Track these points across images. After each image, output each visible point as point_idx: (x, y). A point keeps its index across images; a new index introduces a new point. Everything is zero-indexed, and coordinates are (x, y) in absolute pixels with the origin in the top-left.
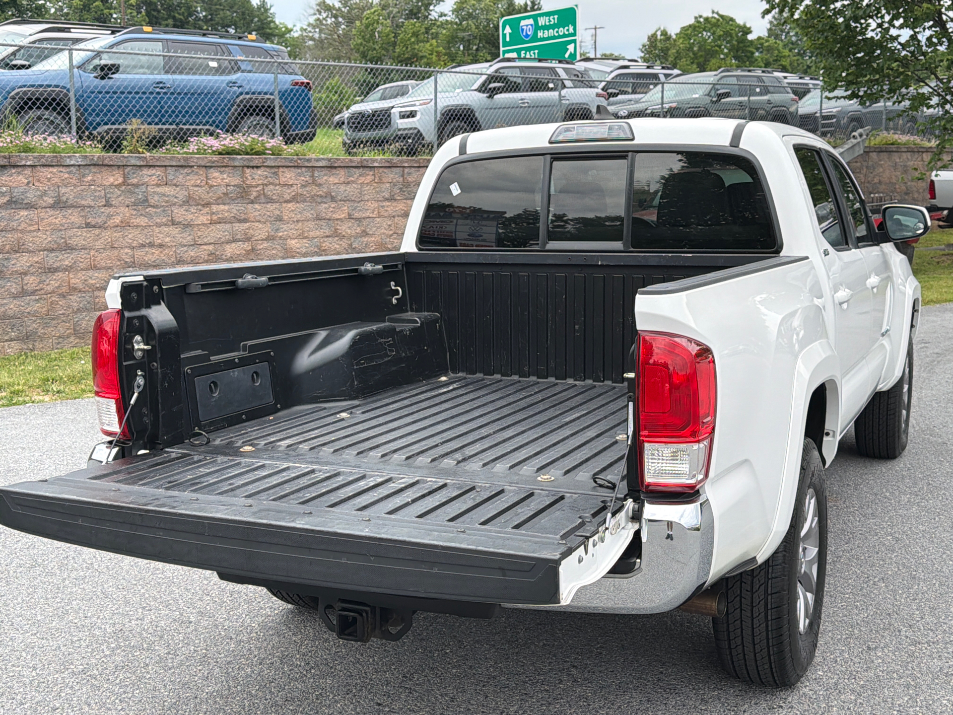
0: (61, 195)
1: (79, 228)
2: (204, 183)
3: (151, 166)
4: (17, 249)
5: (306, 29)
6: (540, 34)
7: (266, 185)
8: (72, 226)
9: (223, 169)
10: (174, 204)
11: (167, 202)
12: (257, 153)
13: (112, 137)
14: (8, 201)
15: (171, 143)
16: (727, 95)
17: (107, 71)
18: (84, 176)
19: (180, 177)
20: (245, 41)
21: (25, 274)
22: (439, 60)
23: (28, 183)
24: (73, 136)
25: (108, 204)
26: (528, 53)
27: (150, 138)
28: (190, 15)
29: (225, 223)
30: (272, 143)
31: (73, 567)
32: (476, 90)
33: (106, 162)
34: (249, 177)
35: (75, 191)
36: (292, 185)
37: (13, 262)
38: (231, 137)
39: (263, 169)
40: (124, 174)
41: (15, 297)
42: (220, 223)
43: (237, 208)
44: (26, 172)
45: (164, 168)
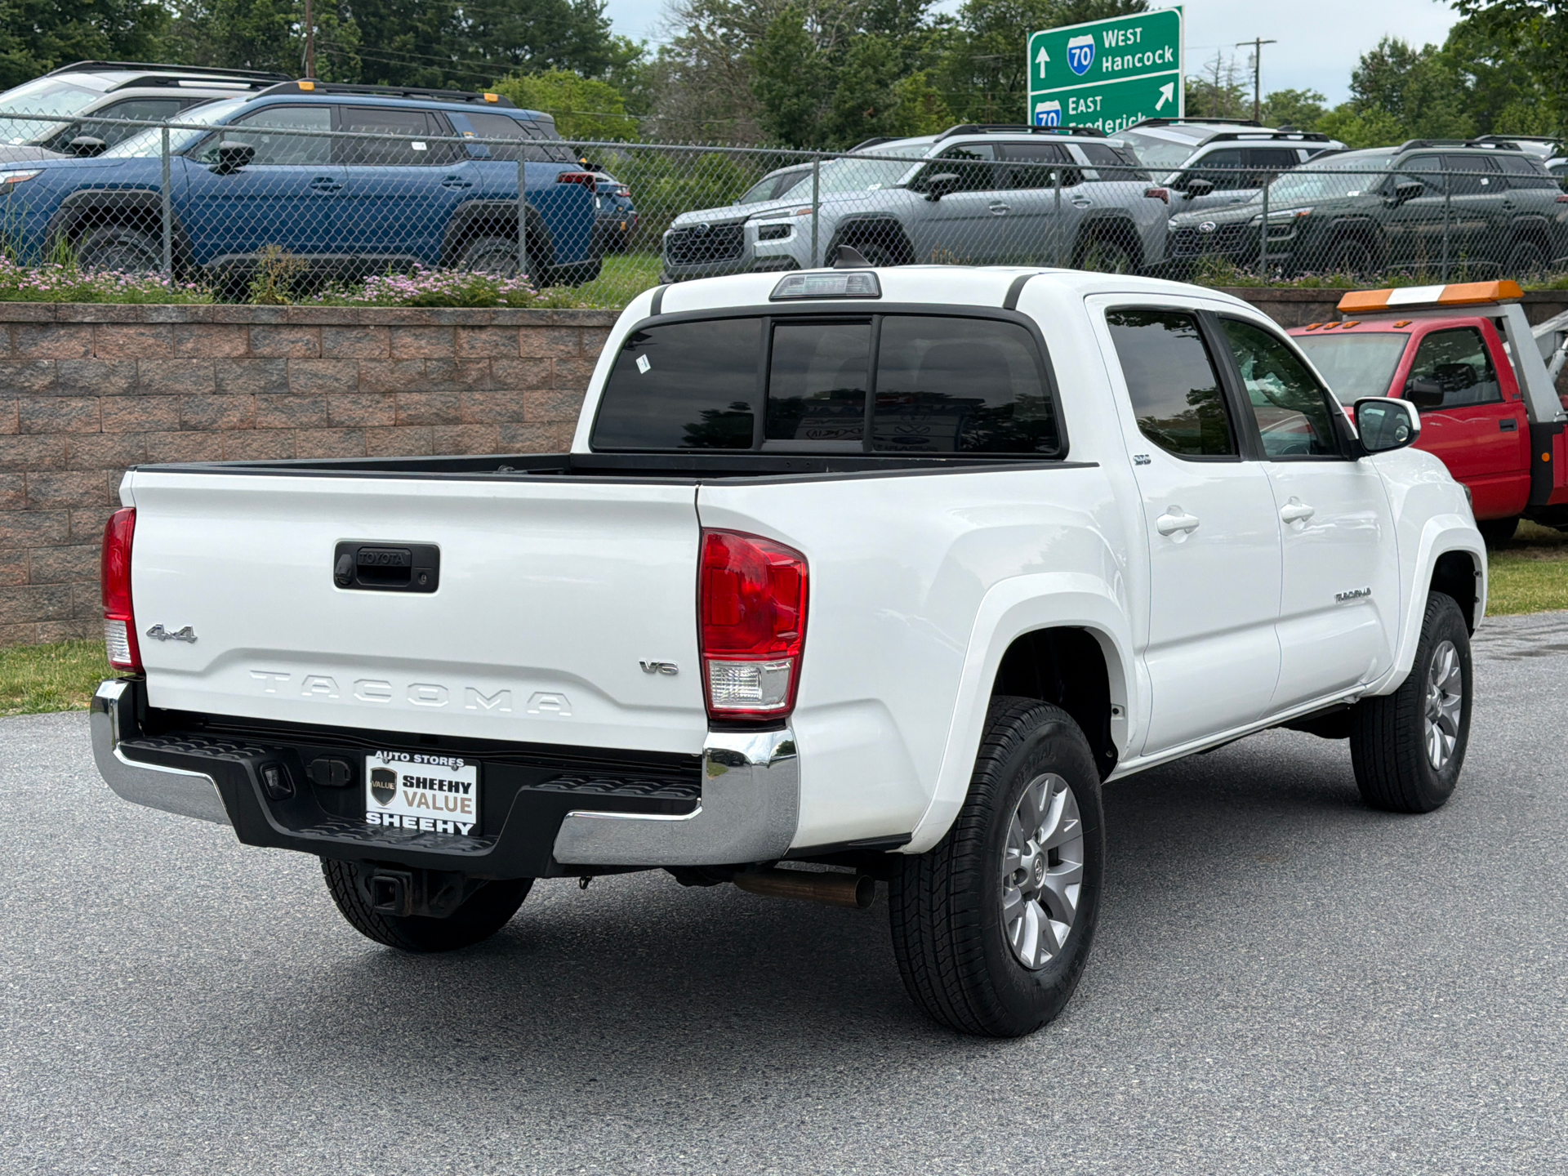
0: (140, 373)
1: (168, 430)
2: (386, 355)
3: (295, 325)
4: (63, 464)
5: (672, 50)
6: (1106, 65)
7: (496, 359)
8: (157, 427)
9: (421, 330)
10: (333, 392)
11: (321, 387)
12: (483, 303)
13: (232, 276)
14: (51, 383)
15: (333, 285)
16: (1415, 192)
17: (231, 161)
18: (180, 342)
19: (346, 344)
20: (478, 104)
21: (76, 506)
22: (930, 111)
23: (86, 353)
24: (166, 273)
25: (219, 391)
26: (1082, 101)
27: (298, 276)
28: (443, 23)
29: (420, 424)
30: (509, 285)
31: (94, 902)
32: (904, 186)
33: (219, 318)
34: (465, 345)
35: (165, 366)
36: (541, 359)
37: (55, 487)
38: (438, 276)
39: (490, 331)
40: (249, 340)
41: (57, 545)
42: (412, 424)
43: (443, 399)
44: (83, 334)
45: (318, 330)
